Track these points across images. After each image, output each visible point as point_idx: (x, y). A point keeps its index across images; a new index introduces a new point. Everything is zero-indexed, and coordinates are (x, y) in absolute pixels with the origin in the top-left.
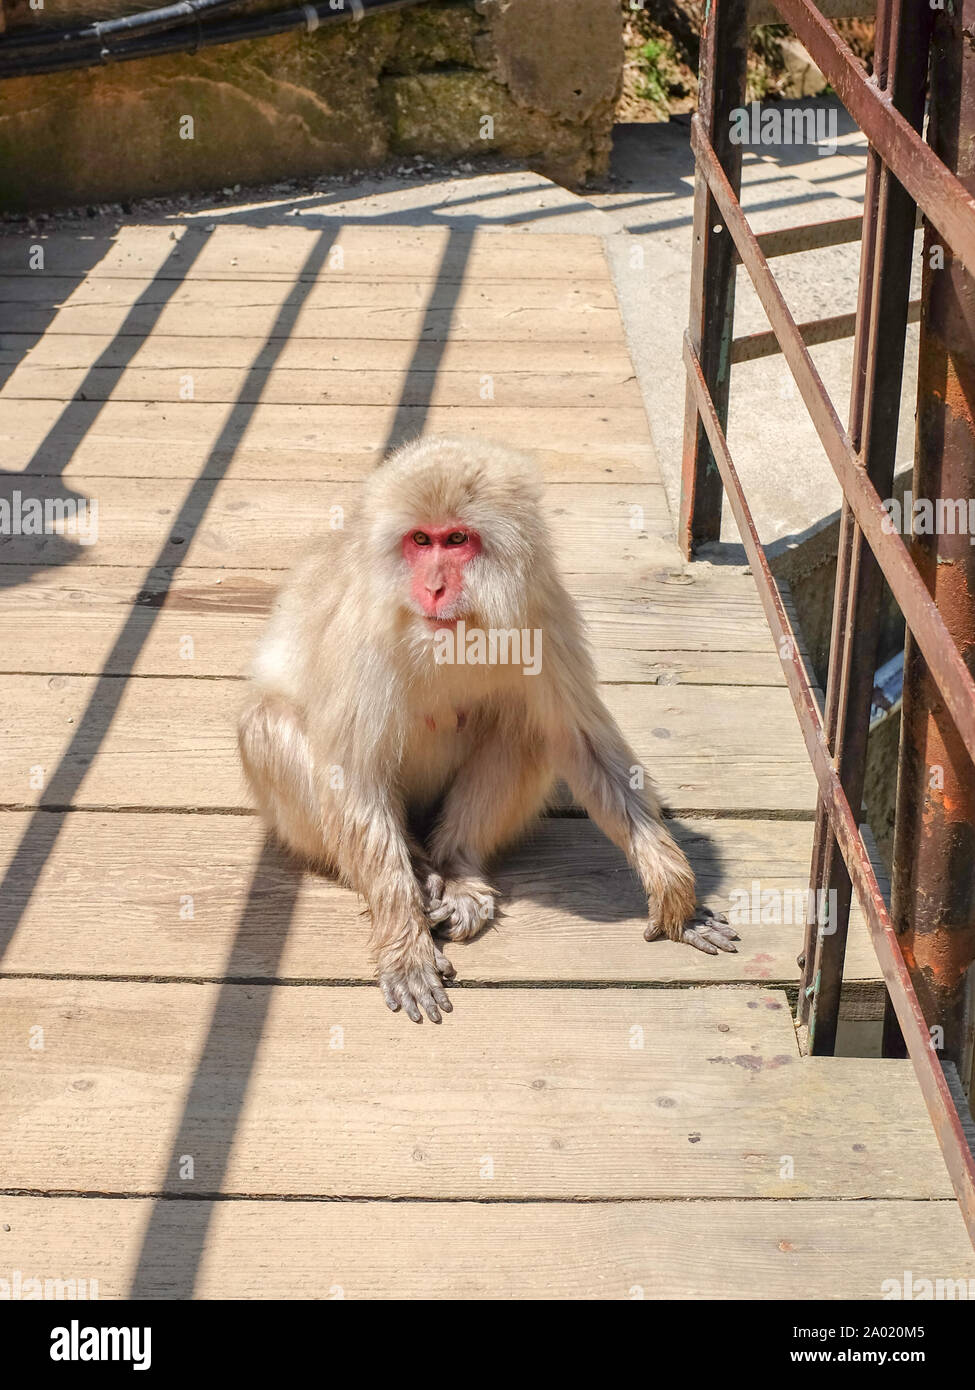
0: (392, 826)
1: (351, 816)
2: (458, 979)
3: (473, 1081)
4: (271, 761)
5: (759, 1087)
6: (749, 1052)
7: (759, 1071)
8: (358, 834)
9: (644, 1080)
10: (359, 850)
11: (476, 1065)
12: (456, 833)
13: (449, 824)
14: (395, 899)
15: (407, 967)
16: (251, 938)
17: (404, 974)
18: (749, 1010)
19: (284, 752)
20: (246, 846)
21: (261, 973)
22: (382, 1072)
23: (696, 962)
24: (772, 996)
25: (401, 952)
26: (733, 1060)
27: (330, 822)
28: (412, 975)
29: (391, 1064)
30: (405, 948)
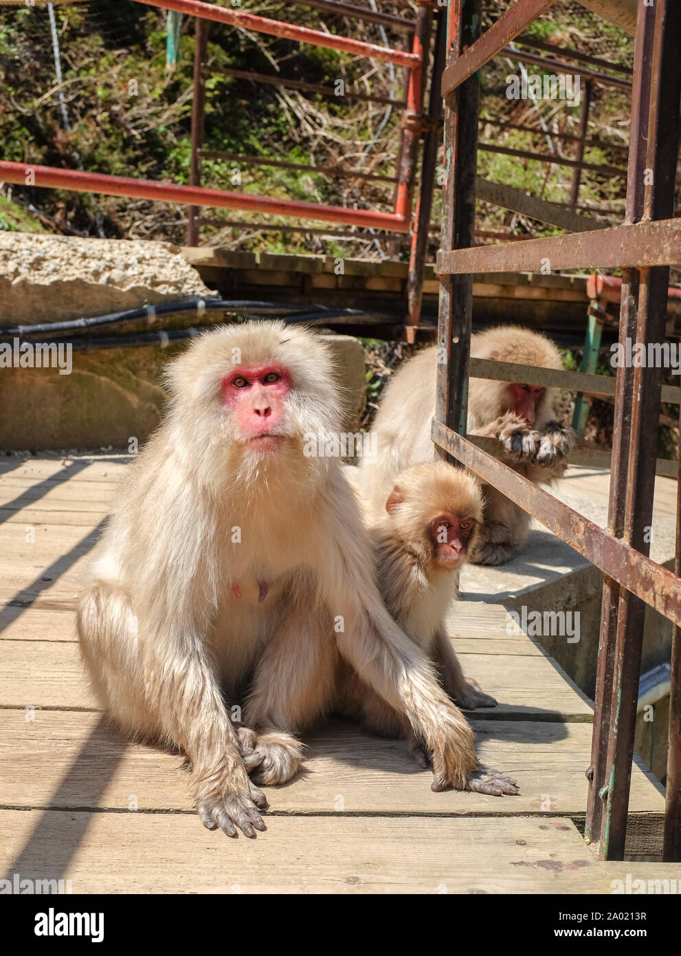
0: (207, 675)
1: (170, 669)
2: (271, 810)
3: (288, 878)
4: (103, 631)
5: (564, 882)
6: (549, 858)
7: (561, 871)
8: (176, 684)
9: (454, 877)
10: (178, 698)
11: (290, 867)
12: (266, 698)
13: (258, 690)
14: (211, 737)
15: (223, 793)
16: (80, 782)
17: (221, 799)
18: (541, 831)
19: (115, 621)
20: (82, 729)
21: (88, 804)
22: (199, 870)
23: (487, 800)
24: (560, 822)
25: (216, 784)
26: (535, 864)
27: (152, 680)
28: (228, 799)
29: (208, 865)
30: (221, 779)
